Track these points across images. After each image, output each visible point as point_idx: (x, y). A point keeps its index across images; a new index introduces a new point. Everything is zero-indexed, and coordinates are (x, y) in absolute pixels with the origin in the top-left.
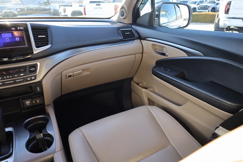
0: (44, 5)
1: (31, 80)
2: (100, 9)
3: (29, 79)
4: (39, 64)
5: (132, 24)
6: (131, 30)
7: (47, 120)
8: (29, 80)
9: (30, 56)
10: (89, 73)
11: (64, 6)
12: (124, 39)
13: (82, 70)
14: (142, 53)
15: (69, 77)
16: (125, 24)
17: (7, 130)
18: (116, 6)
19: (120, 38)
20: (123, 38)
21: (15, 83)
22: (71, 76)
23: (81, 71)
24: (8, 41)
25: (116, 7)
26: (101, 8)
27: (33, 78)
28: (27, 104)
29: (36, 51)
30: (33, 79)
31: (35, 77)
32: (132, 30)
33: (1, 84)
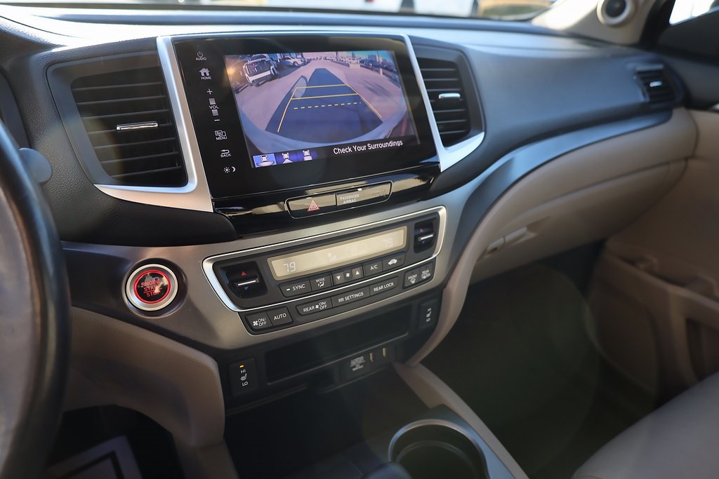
1: (420, 282)
3: (413, 279)
4: (443, 212)
8: (413, 282)
14: (688, 159)
21: (370, 298)
23: (525, 230)
27: (425, 274)
28: (355, 367)
29: (449, 159)
30: (424, 277)
31: (432, 268)
33: (323, 305)
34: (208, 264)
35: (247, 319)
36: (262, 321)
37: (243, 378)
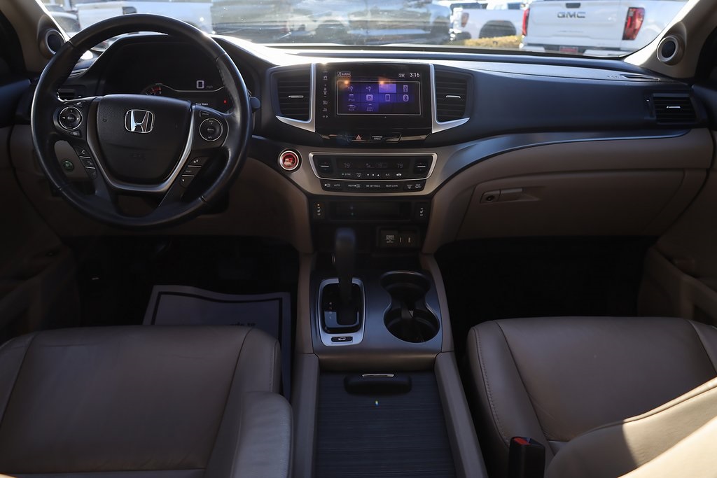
0: (415, 4)
1: (414, 190)
2: (577, 18)
3: (410, 186)
4: (435, 156)
5: (691, 81)
6: (688, 99)
7: (426, 285)
8: (410, 188)
9: (423, 137)
10: (536, 199)
11: (465, 6)
12: (659, 123)
13: (523, 188)
14: (708, 171)
15: (487, 199)
16: (671, 80)
17: (356, 281)
18: (634, 10)
19: (648, 118)
20: (655, 118)
21: (384, 189)
22: (492, 197)
23: (521, 190)
24: (389, 101)
25: (635, 13)
26: (579, 15)
27: (418, 186)
28: (388, 241)
29: (438, 128)
30: (417, 188)
31: (423, 184)
32: (692, 100)
33: (358, 186)
34: (311, 155)
35: (322, 182)
36: (329, 185)
37: (319, 211)
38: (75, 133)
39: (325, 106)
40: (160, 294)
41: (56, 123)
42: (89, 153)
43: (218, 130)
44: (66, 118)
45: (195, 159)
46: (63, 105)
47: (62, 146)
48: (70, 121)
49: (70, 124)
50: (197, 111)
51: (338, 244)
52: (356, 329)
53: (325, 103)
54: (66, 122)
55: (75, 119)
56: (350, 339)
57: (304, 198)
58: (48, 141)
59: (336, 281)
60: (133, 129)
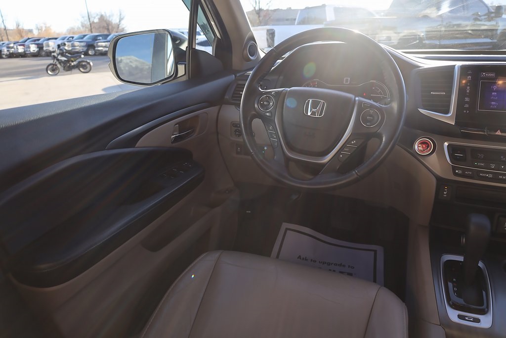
17: (480, 264)
33: (491, 176)
34: (446, 144)
35: (454, 169)
36: (460, 172)
37: (445, 193)
38: (268, 114)
39: (467, 102)
40: (287, 229)
41: (256, 106)
42: (275, 129)
43: (376, 118)
44: (263, 103)
45: (353, 140)
46: (262, 94)
47: (257, 123)
48: (266, 106)
49: (266, 107)
50: (360, 103)
51: (472, 228)
52: (483, 312)
53: (467, 99)
54: (263, 106)
55: (269, 103)
56: (478, 321)
57: (434, 180)
58: (249, 119)
59: (461, 258)
60: (309, 114)
